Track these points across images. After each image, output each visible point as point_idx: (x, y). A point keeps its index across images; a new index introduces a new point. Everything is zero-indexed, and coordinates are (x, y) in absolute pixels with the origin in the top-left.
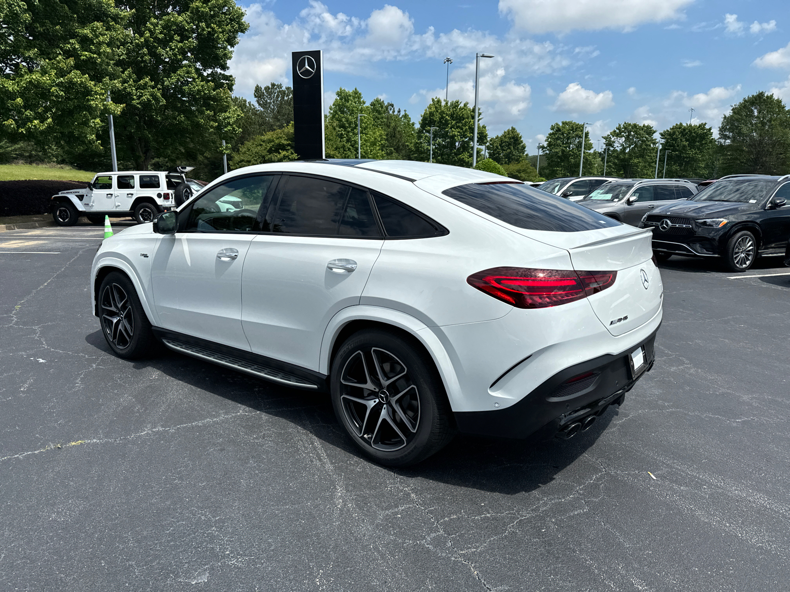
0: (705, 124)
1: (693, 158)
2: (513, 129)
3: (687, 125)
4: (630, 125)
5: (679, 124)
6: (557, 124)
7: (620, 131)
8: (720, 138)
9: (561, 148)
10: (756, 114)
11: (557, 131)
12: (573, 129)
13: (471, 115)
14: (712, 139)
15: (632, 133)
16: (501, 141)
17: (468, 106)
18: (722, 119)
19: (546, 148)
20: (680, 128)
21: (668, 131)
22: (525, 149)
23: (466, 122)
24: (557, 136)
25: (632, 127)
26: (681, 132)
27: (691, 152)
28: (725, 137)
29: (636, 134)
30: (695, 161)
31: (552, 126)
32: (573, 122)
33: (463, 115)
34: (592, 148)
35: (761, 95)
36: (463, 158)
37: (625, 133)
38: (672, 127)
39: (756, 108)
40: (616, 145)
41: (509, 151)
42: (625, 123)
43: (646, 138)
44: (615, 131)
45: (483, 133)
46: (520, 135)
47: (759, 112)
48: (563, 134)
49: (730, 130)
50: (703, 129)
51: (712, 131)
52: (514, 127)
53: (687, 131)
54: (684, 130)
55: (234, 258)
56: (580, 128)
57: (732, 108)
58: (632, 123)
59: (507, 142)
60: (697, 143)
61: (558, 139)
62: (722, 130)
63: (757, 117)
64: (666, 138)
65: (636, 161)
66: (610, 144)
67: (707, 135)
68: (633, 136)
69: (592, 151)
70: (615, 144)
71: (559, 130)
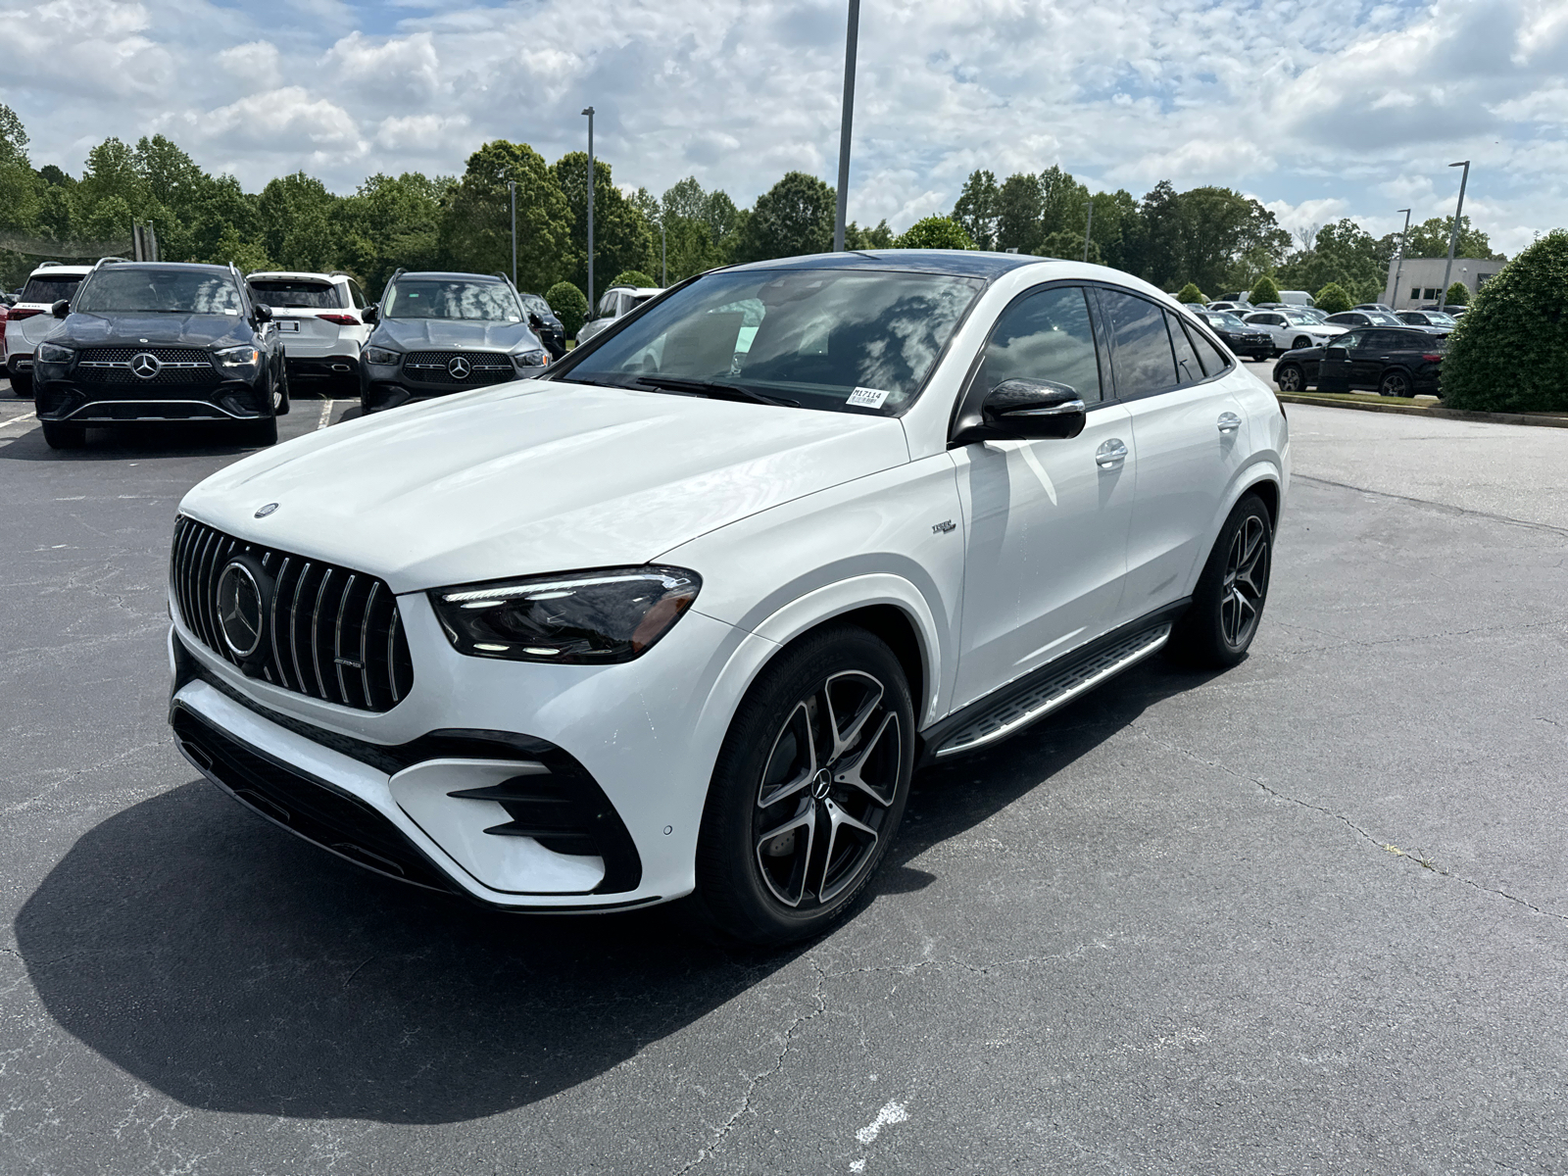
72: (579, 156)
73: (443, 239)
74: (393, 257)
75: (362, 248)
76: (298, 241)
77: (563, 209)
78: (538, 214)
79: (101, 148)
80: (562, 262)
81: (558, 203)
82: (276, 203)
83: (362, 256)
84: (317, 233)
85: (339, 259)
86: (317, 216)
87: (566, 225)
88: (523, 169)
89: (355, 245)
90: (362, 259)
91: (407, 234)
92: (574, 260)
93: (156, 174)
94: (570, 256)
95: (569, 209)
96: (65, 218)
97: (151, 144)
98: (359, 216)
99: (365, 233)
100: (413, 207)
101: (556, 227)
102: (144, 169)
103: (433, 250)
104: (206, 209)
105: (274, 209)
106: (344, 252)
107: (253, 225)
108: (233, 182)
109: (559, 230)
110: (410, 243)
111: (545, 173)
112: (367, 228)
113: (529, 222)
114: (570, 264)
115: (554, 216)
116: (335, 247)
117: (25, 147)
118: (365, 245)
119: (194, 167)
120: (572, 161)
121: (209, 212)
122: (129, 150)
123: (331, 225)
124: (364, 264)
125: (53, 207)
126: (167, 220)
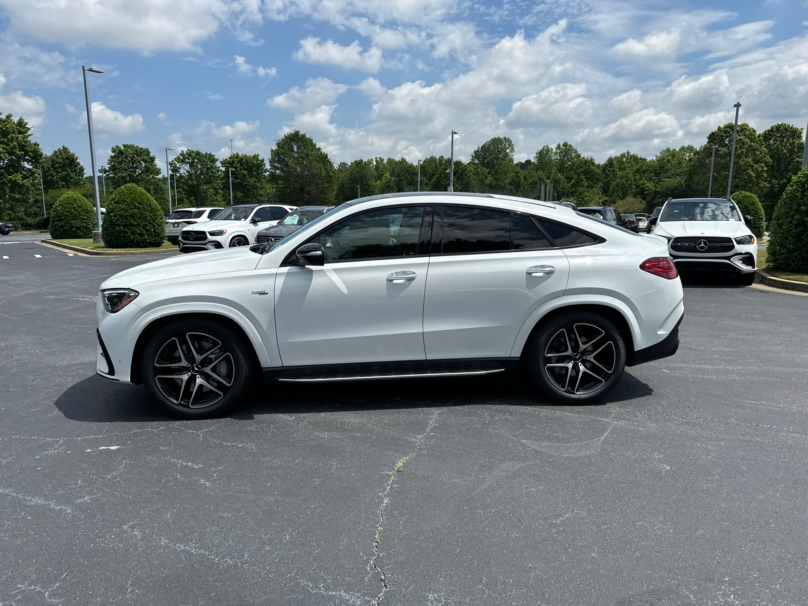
0: (258, 155)
1: (253, 185)
2: (65, 149)
3: (243, 155)
4: (193, 152)
5: (235, 154)
6: (117, 147)
7: (184, 158)
8: (271, 169)
9: (128, 172)
10: (295, 149)
11: (118, 154)
12: (137, 153)
13: (17, 129)
14: (266, 169)
15: (196, 160)
16: (53, 161)
17: (12, 118)
18: (270, 152)
19: (108, 171)
20: (237, 158)
21: (227, 159)
22: (84, 172)
23: (12, 138)
24: (120, 160)
25: (195, 154)
26: (239, 162)
27: (251, 181)
28: (276, 168)
29: (200, 161)
30: (256, 189)
31: (113, 148)
32: (135, 146)
33: (7, 128)
34: (161, 173)
35: (297, 133)
36: (16, 180)
37: (189, 159)
38: (230, 156)
39: (295, 144)
40: (182, 171)
41: (65, 173)
42: (188, 150)
43: (210, 165)
44: (179, 157)
45: (37, 152)
46: (76, 156)
47: (298, 148)
48: (126, 157)
49: (278, 162)
50: (257, 160)
51: (264, 162)
52: (66, 146)
53: (244, 161)
54: (241, 159)
55: (411, 280)
56: (144, 152)
57: (276, 143)
58: (195, 150)
59: (61, 163)
60: (255, 173)
61: (121, 162)
62: (272, 162)
63: (297, 152)
64: (226, 166)
65: (205, 187)
66: (175, 170)
67: (261, 166)
68: (197, 163)
69: (160, 176)
70: (180, 170)
71: (121, 153)
72: (780, 126)
73: (688, 179)
74: (660, 190)
75: (648, 186)
76: (617, 185)
77: (764, 157)
78: (747, 161)
79: (541, 150)
80: (759, 187)
81: (761, 153)
82: (610, 167)
83: (647, 190)
84: (627, 181)
85: (635, 192)
86: (628, 173)
87: (764, 166)
88: (740, 137)
89: (644, 185)
90: (646, 192)
91: (671, 178)
92: (768, 185)
93: (562, 159)
94: (765, 183)
95: (768, 157)
96: (520, 182)
97: (562, 146)
98: (649, 171)
99: (650, 179)
100: (680, 164)
101: (757, 168)
102: (557, 158)
103: (683, 185)
104: (578, 173)
105: (608, 171)
106: (638, 189)
107: (597, 179)
108: (592, 160)
109: (760, 169)
110: (670, 182)
111: (755, 138)
112: (652, 176)
113: (740, 166)
114: (764, 188)
115: (757, 161)
116: (634, 187)
117: (513, 154)
118: (650, 185)
119: (578, 155)
120: (775, 129)
121: (579, 174)
122: (552, 150)
123: (635, 176)
124: (647, 195)
125: (515, 178)
126: (560, 179)
